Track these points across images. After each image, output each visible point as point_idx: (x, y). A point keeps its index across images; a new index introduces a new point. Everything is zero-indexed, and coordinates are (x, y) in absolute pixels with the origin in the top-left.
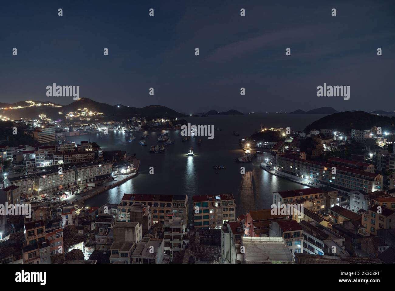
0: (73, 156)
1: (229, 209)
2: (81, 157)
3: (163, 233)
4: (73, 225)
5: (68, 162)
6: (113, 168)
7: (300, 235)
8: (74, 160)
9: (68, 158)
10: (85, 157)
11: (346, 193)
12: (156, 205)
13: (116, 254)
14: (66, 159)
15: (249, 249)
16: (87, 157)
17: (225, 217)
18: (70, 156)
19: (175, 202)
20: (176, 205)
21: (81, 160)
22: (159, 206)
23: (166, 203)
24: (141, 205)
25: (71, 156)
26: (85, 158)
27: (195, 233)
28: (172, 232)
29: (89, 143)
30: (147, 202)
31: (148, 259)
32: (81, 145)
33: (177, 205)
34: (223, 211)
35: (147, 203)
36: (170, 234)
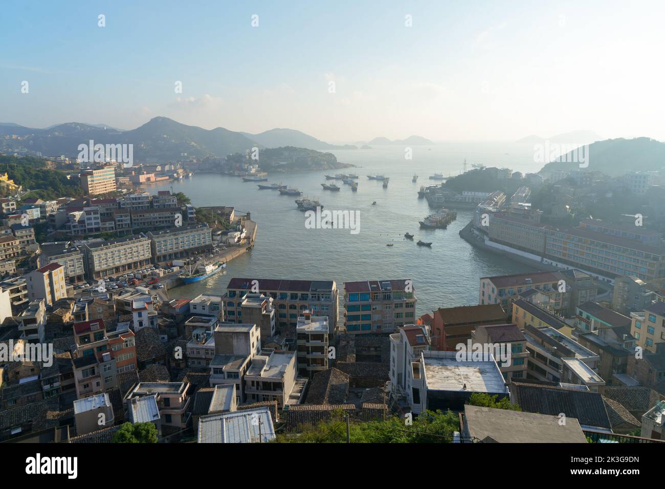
0: (147, 215)
1: (404, 305)
2: (160, 218)
3: (296, 341)
4: (151, 326)
5: (138, 226)
6: (212, 235)
7: (523, 350)
8: (148, 222)
9: (138, 220)
10: (165, 217)
11: (608, 280)
12: (283, 297)
13: (220, 373)
14: (134, 220)
15: (433, 371)
16: (169, 217)
17: (398, 317)
18: (140, 216)
19: (315, 293)
20: (317, 297)
21: (160, 222)
22: (288, 298)
23: (299, 293)
24: (259, 297)
25: (143, 215)
26: (166, 219)
27: (348, 342)
28: (310, 341)
29: (171, 194)
30: (268, 292)
31: (271, 382)
32: (157, 198)
33: (319, 297)
34: (395, 307)
35: (268, 294)
36: (308, 344)
